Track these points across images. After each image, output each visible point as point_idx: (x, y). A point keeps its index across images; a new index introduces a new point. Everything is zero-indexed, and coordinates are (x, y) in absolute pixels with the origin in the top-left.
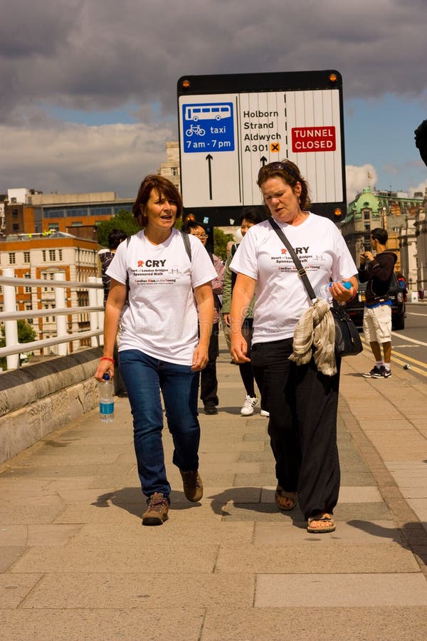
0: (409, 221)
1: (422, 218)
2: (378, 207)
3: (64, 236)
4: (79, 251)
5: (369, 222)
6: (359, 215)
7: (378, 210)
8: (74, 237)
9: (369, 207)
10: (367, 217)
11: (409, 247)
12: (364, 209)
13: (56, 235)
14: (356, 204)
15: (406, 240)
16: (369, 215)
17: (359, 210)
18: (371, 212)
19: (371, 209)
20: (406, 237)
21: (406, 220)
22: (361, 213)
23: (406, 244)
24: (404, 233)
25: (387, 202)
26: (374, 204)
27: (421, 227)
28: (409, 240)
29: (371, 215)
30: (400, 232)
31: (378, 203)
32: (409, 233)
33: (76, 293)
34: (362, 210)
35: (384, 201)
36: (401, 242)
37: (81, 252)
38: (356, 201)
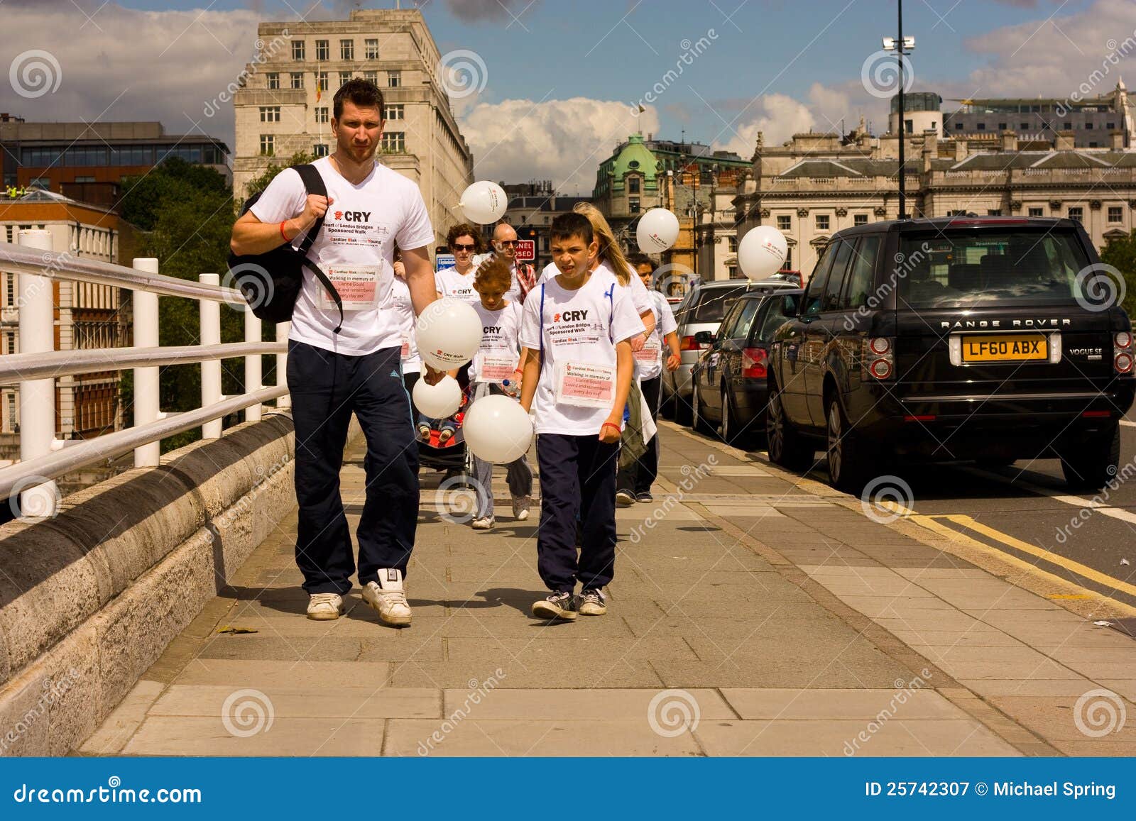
0: (718, 198)
1: (751, 189)
2: (655, 171)
3: (51, 199)
4: (79, 229)
5: (638, 198)
6: (619, 185)
7: (656, 176)
8: (70, 201)
9: (639, 170)
10: (634, 188)
11: (716, 245)
12: (629, 173)
13: (35, 195)
14: (615, 163)
15: (712, 233)
16: (638, 186)
17: (619, 175)
18: (641, 180)
19: (642, 174)
20: (711, 227)
21: (712, 195)
22: (623, 181)
23: (711, 241)
24: (707, 219)
25: (672, 162)
26: (649, 164)
27: (748, 206)
28: (717, 233)
29: (642, 186)
30: (700, 217)
31: (656, 162)
32: (717, 220)
33: (69, 311)
34: (625, 175)
35: (667, 161)
36: (700, 235)
37: (83, 231)
38: (615, 157)
